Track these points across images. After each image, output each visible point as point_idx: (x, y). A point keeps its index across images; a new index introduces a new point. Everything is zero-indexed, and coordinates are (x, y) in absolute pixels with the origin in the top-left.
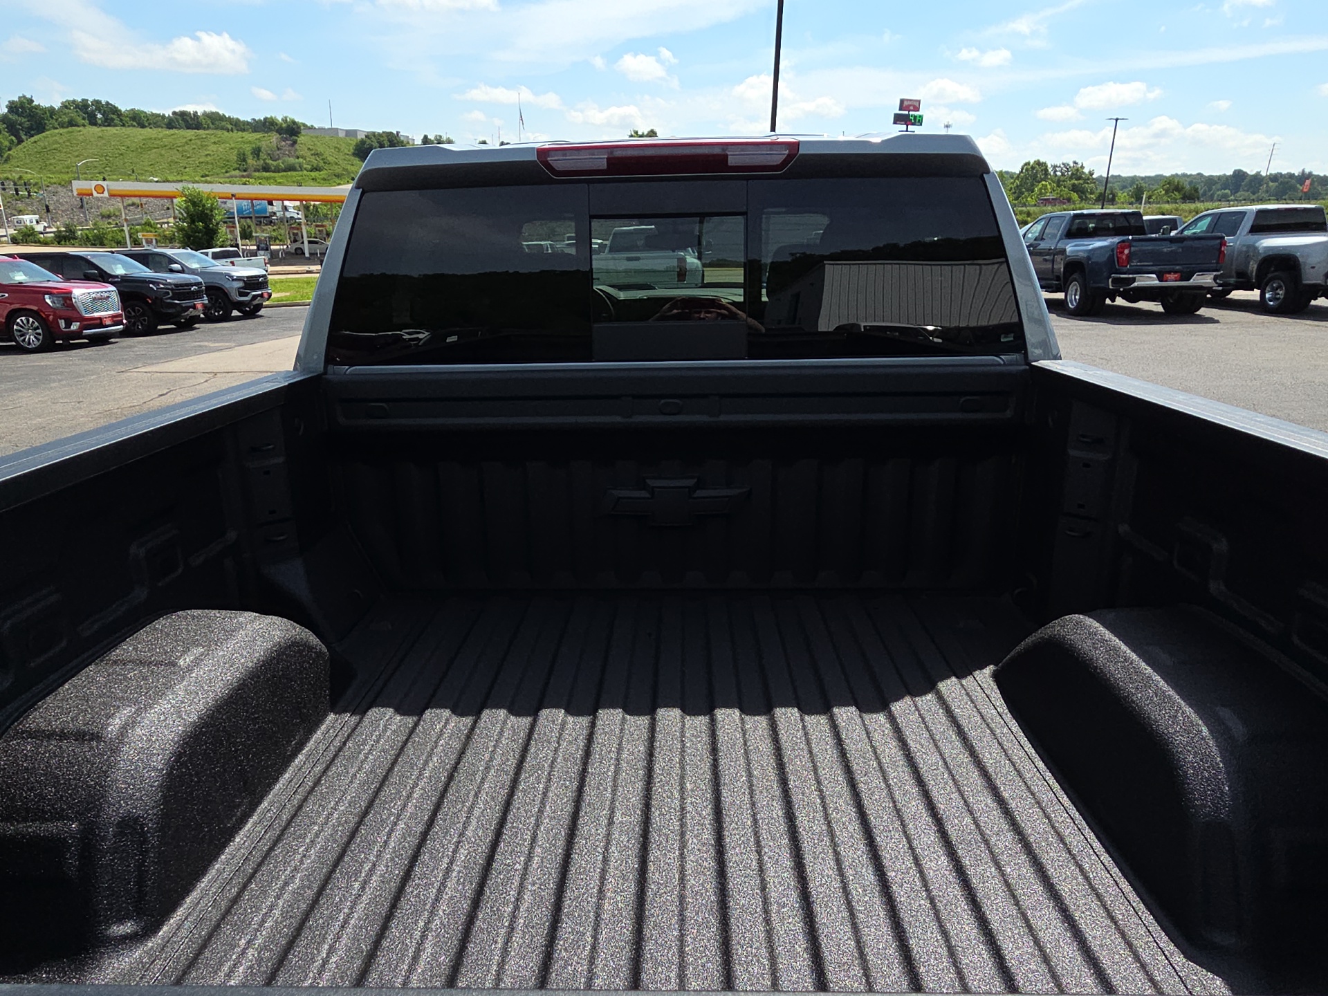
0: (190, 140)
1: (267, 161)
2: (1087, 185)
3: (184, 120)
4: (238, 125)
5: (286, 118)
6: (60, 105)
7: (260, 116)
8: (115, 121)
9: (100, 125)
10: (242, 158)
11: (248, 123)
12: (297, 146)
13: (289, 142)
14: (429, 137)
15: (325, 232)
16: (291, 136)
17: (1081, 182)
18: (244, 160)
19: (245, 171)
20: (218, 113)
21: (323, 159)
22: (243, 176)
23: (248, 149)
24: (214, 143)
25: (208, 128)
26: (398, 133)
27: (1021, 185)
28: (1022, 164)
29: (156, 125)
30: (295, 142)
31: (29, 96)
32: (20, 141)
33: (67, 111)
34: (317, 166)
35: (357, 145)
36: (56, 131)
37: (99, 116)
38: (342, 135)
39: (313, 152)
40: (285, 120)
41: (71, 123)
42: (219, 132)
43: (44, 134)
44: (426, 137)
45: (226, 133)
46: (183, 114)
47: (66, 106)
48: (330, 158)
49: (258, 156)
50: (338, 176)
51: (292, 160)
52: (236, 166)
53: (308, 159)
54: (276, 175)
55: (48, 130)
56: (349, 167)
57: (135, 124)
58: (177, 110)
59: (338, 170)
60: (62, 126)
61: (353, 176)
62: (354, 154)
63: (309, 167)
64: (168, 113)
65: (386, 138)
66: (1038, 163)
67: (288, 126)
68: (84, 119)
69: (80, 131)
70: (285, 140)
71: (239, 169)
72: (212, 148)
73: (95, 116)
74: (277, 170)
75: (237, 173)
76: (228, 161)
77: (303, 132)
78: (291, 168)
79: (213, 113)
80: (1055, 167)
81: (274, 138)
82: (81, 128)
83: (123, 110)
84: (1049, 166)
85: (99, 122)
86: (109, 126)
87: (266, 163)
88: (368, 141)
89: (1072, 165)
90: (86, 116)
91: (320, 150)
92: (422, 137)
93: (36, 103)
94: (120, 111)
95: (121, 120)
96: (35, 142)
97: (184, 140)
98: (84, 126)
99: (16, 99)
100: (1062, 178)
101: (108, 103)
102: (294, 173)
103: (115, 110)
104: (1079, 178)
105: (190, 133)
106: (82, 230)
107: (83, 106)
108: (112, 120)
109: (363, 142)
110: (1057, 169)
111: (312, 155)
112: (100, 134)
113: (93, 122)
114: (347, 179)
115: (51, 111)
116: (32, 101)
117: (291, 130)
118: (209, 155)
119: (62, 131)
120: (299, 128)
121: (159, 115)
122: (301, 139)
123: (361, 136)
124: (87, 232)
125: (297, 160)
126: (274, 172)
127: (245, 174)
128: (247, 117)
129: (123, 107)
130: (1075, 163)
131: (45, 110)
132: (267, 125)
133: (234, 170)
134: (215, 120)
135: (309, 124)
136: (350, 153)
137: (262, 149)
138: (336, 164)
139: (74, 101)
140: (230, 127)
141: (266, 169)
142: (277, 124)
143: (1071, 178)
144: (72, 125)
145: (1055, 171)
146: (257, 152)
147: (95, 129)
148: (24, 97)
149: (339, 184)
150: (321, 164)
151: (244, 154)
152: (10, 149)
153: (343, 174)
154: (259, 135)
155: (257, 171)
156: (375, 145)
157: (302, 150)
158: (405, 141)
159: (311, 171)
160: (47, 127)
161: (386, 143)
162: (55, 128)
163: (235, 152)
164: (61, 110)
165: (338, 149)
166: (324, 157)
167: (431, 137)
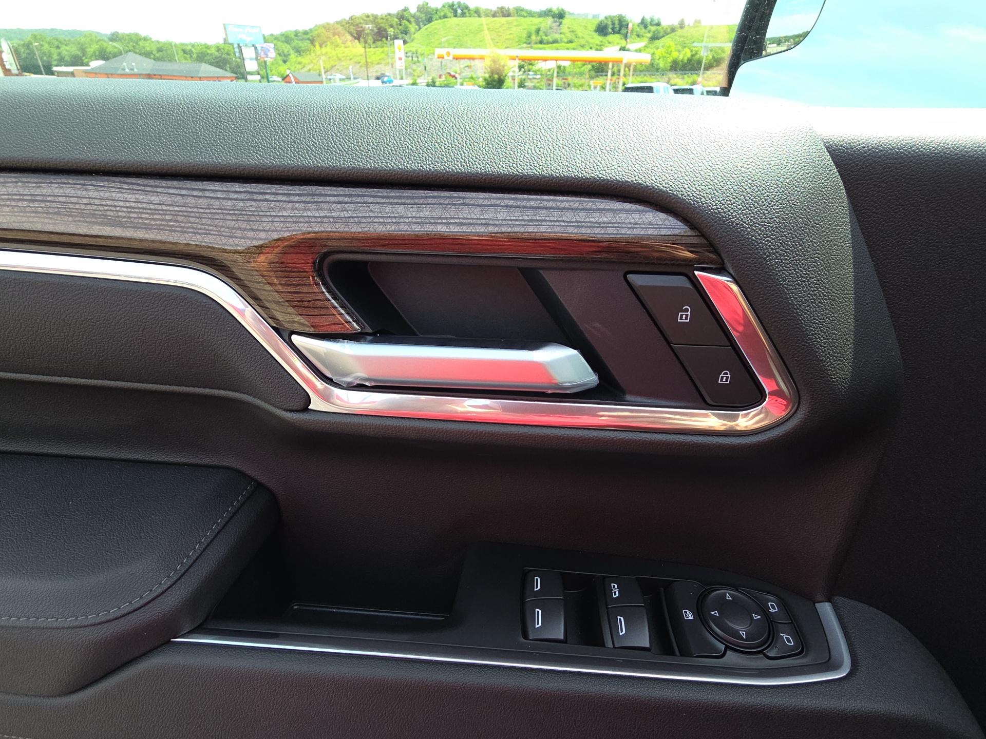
0: (503, 24)
1: (542, 37)
3: (502, 12)
4: (530, 14)
5: (559, 7)
6: (441, 6)
7: (544, 8)
8: (467, 14)
9: (458, 17)
10: (529, 35)
11: (537, 12)
12: (562, 26)
13: (558, 24)
14: (645, 17)
16: (559, 19)
18: (530, 37)
19: (529, 43)
20: (521, 7)
21: (575, 35)
22: (527, 47)
23: (534, 28)
24: (516, 26)
25: (514, 16)
26: (627, 16)
29: (487, 16)
30: (561, 23)
32: (420, 29)
33: (444, 9)
34: (571, 39)
35: (598, 24)
36: (437, 22)
37: (459, 11)
39: (570, 30)
40: (558, 9)
41: (445, 17)
42: (519, 18)
43: (431, 24)
44: (643, 17)
45: (523, 19)
46: (502, 8)
47: (444, 6)
48: (580, 35)
49: (538, 33)
50: (582, 45)
51: (557, 36)
52: (525, 40)
53: (567, 35)
54: (546, 45)
55: (433, 21)
56: (590, 40)
57: (476, 15)
58: (500, 5)
59: (583, 42)
60: (440, 18)
61: (591, 46)
62: (596, 31)
63: (566, 40)
64: (494, 8)
65: (617, 19)
67: (559, 13)
68: (451, 13)
69: (449, 21)
70: (555, 22)
71: (525, 43)
72: (515, 29)
73: (457, 11)
74: (548, 43)
75: (525, 45)
76: (521, 38)
77: (567, 16)
78: (555, 42)
79: (518, 6)
81: (550, 20)
82: (450, 19)
85: (458, 15)
86: (463, 17)
88: (606, 22)
90: (453, 11)
91: (575, 28)
92: (641, 18)
93: (429, 5)
94: (470, 7)
95: (469, 13)
96: (427, 29)
97: (499, 25)
98: (451, 17)
102: (556, 44)
103: (467, 8)
105: (504, 20)
107: (452, 6)
108: (465, 13)
109: (602, 22)
111: (569, 32)
112: (458, 22)
113: (455, 15)
114: (587, 47)
115: (437, 10)
117: (560, 15)
118: (511, 34)
119: (440, 21)
120: (565, 14)
121: (489, 9)
122: (565, 21)
123: (602, 18)
125: (560, 36)
126: (544, 44)
127: (529, 45)
129: (472, 5)
132: (547, 13)
134: (519, 11)
135: (571, 12)
136: (592, 30)
137: (541, 29)
138: (583, 38)
140: (525, 14)
141: (541, 42)
142: (553, 12)
144: (446, 17)
146: (538, 31)
147: (456, 19)
150: (574, 38)
151: (530, 32)
152: (415, 33)
153: (585, 45)
154: (541, 19)
155: (536, 43)
156: (610, 23)
157: (564, 28)
158: (629, 21)
159: (567, 43)
160: (433, 19)
161: (617, 22)
162: (437, 20)
163: (526, 32)
164: (441, 9)
165: (586, 27)
166: (576, 33)
167: (647, 17)
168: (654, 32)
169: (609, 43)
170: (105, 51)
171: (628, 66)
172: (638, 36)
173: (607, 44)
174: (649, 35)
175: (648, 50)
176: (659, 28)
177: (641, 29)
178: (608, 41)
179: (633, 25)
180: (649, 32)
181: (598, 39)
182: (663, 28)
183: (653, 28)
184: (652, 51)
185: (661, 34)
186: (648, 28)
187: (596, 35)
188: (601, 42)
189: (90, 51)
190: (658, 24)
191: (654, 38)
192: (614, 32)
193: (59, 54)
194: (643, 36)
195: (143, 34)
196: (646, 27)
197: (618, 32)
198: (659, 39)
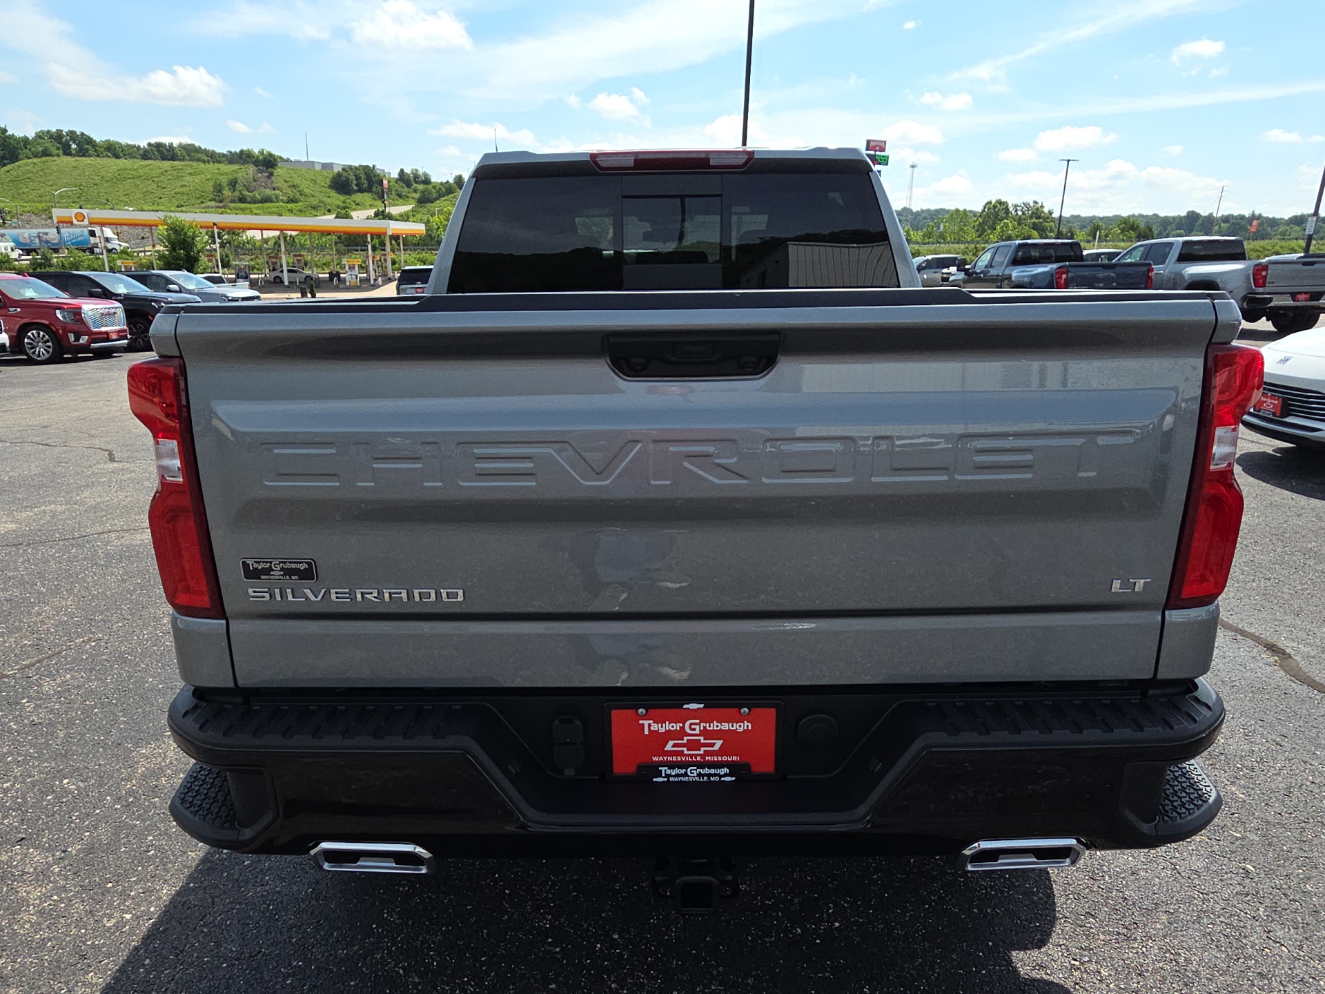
0: (166, 171)
1: (243, 192)
2: (1047, 224)
3: (158, 151)
4: (213, 157)
5: (263, 150)
6: (34, 135)
7: (236, 149)
8: (90, 152)
9: (74, 156)
10: (218, 189)
11: (224, 155)
12: (273, 178)
13: (266, 174)
14: (405, 171)
15: (303, 261)
16: (267, 168)
17: (1041, 220)
18: (220, 191)
19: (221, 202)
20: (193, 145)
21: (299, 191)
22: (218, 207)
23: (224, 180)
24: (190, 173)
25: (184, 160)
26: (374, 166)
27: (983, 222)
28: (984, 204)
29: (131, 156)
30: (271, 174)
33: (42, 141)
34: (294, 197)
35: (333, 178)
36: (30, 161)
37: (74, 146)
38: (318, 168)
39: (289, 184)
40: (262, 152)
41: (46, 153)
42: (195, 164)
43: (17, 163)
44: (402, 171)
45: (202, 165)
46: (159, 146)
47: (39, 136)
48: (307, 191)
49: (234, 187)
50: (314, 208)
51: (268, 192)
52: (211, 196)
53: (284, 191)
54: (252, 206)
55: (21, 159)
56: (325, 199)
57: (109, 154)
58: (153, 141)
59: (315, 203)
60: (36, 155)
61: (329, 207)
62: (330, 187)
63: (285, 199)
64: (143, 144)
65: (362, 171)
66: (1000, 202)
67: (265, 159)
68: (58, 149)
69: (54, 161)
70: (261, 172)
71: (214, 200)
72: (189, 178)
73: (69, 146)
74: (254, 201)
75: (213, 203)
76: (203, 192)
77: (279, 165)
78: (267, 200)
79: (188, 145)
80: (1016, 206)
81: (251, 169)
82: (56, 158)
83: (98, 140)
84: (1010, 205)
85: (74, 152)
86: (83, 156)
87: (242, 194)
88: (345, 174)
89: (1032, 204)
90: (60, 146)
91: (297, 181)
92: (399, 171)
93: (9, 133)
94: (95, 141)
95: (96, 151)
96: (8, 171)
97: (160, 171)
98: (59, 156)
100: (1023, 217)
101: (83, 134)
102: (269, 204)
103: (90, 141)
104: (1039, 218)
105: (166, 164)
106: (58, 258)
107: (57, 137)
108: (87, 150)
109: (339, 175)
110: (1018, 208)
111: (289, 187)
112: (74, 164)
113: (67, 152)
114: (323, 211)
115: (25, 140)
116: (6, 131)
117: (268, 163)
118: (185, 186)
119: (35, 160)
120: (275, 160)
121: (134, 146)
122: (277, 171)
123: (337, 169)
124: (63, 260)
125: (273, 192)
126: (250, 203)
127: (220, 205)
128: (222, 149)
129: (98, 138)
130: (1036, 202)
131: (18, 140)
132: (243, 157)
133: (211, 200)
134: (191, 153)
135: (285, 157)
136: (326, 185)
137: (239, 181)
138: (313, 196)
139: (48, 132)
140: (206, 158)
141: (242, 200)
142: (253, 157)
143: (1031, 217)
144: (47, 155)
145: (1016, 211)
146: (233, 184)
147: (69, 158)
149: (316, 216)
150: (298, 196)
151: (220, 185)
153: (319, 207)
154: (235, 167)
155: (233, 201)
156: (352, 177)
157: (278, 182)
158: (382, 175)
159: (288, 202)
160: (21, 157)
161: (363, 176)
162: (29, 158)
163: (211, 183)
164: (35, 139)
165: (315, 182)
166: (301, 189)
167: (408, 171)
168: (423, 192)
169: (357, 204)
171: (395, 238)
172: (400, 196)
173: (354, 206)
174: (417, 196)
175: (419, 216)
176: (430, 187)
177: (402, 187)
178: (354, 202)
179: (389, 182)
180: (415, 191)
181: (337, 199)
182: (434, 187)
183: (421, 187)
184: (425, 218)
185: (434, 195)
186: (413, 187)
187: (333, 193)
188: (344, 202)
190: (427, 181)
191: (424, 200)
192: (361, 191)
194: (408, 197)
196: (409, 185)
197: (369, 190)
198: (432, 202)
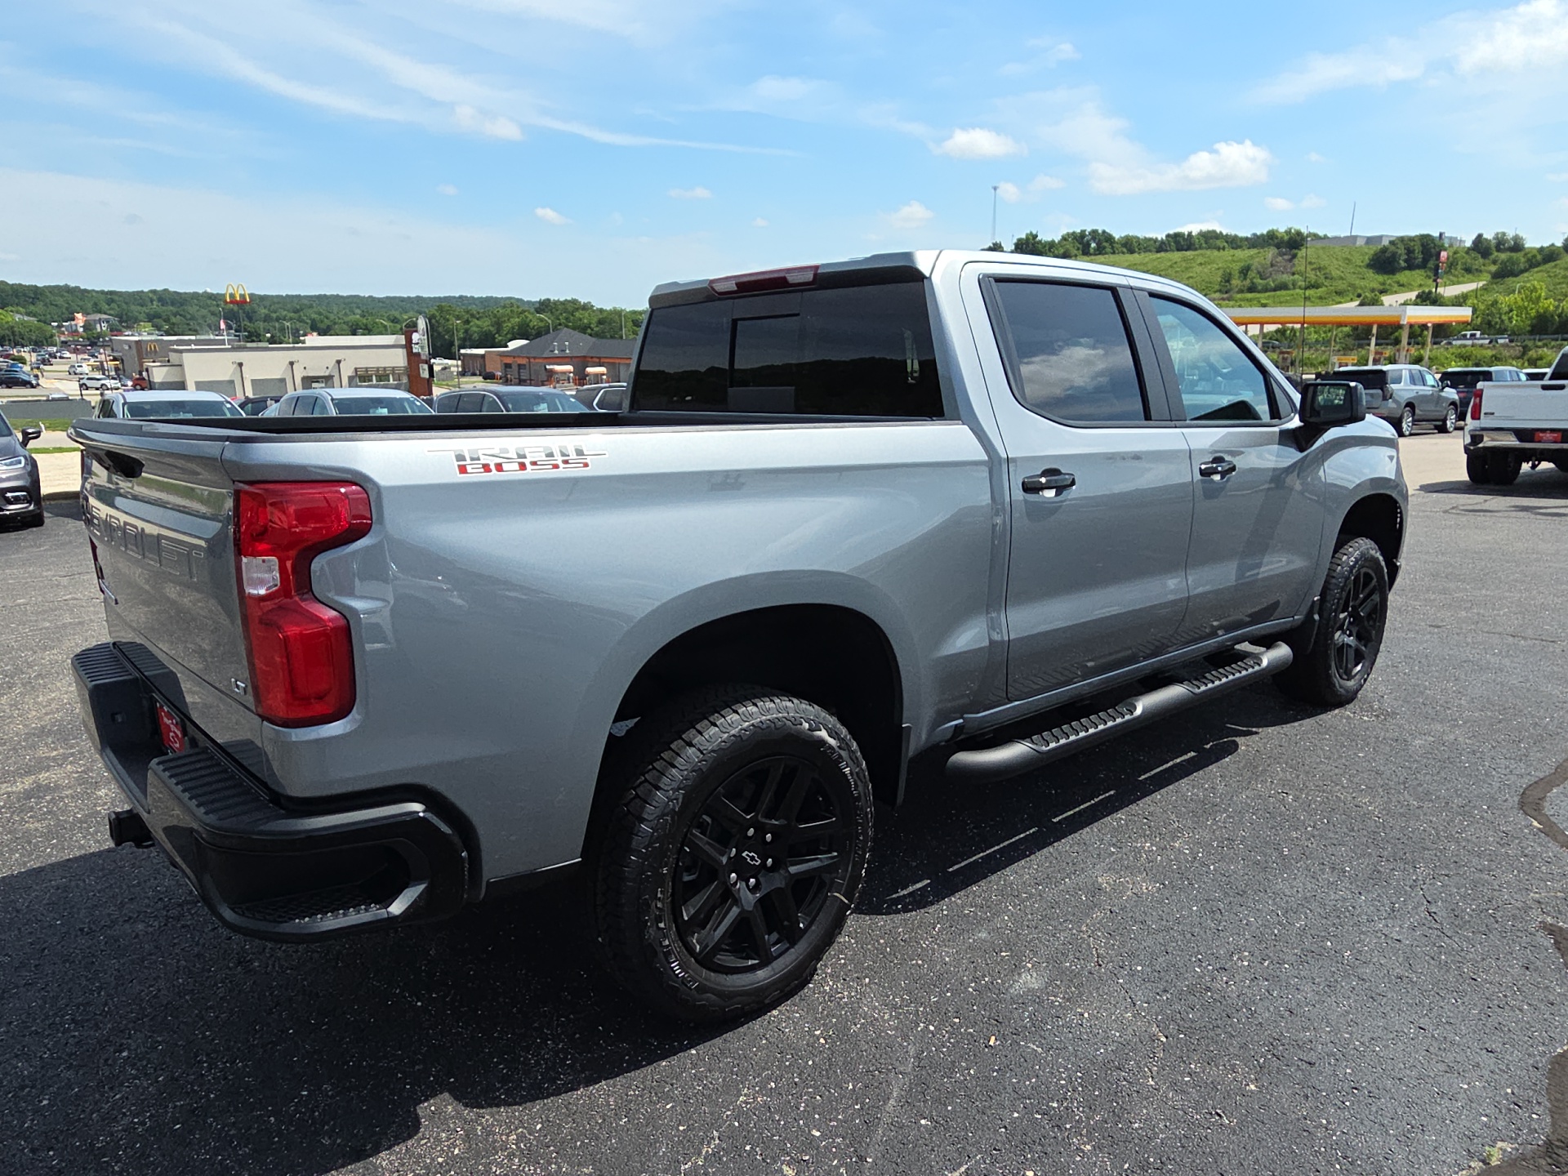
0: (1176, 263)
1: (1255, 280)
3: (1175, 242)
4: (1234, 242)
5: (1290, 229)
6: (1060, 238)
7: (1263, 230)
8: (1107, 249)
9: (1091, 255)
10: (1227, 279)
11: (1247, 239)
12: (1296, 261)
13: (1286, 257)
14: (1485, 236)
16: (1291, 249)
18: (1228, 281)
19: (1226, 293)
20: (1214, 232)
21: (1325, 274)
22: (1223, 299)
23: (1236, 267)
24: (1201, 264)
25: (1201, 248)
26: (1441, 234)
29: (1147, 250)
30: (1294, 256)
31: (1034, 233)
33: (1067, 241)
34: (1316, 282)
35: (1375, 255)
37: (1093, 245)
38: (1360, 243)
39: (1315, 266)
40: (1288, 232)
42: (1209, 252)
44: (1480, 236)
45: (1216, 253)
46: (1177, 236)
47: (1065, 237)
48: (1335, 273)
49: (1246, 274)
50: (1339, 293)
51: (1285, 278)
52: (1219, 288)
53: (1306, 275)
54: (1262, 295)
56: (1358, 281)
57: (1125, 250)
58: (1171, 232)
59: (1341, 285)
61: (1359, 291)
62: (1369, 266)
63: (1305, 284)
64: (1161, 236)
65: (1419, 243)
67: (1290, 239)
68: (1078, 249)
70: (1283, 254)
71: (1220, 291)
72: (1199, 269)
73: (1089, 245)
74: (1266, 290)
75: (1217, 295)
76: (1210, 283)
77: (1308, 243)
78: (1283, 287)
79: (1209, 232)
81: (1270, 253)
83: (1117, 237)
85: (1092, 251)
86: (1100, 255)
87: (1253, 283)
88: (1393, 248)
90: (1080, 246)
91: (1325, 262)
92: (1474, 237)
93: (1039, 238)
94: (1114, 238)
95: (1113, 248)
97: (1169, 263)
99: (1024, 236)
101: (1104, 232)
102: (1283, 292)
103: (1109, 238)
105: (1177, 256)
107: (1080, 237)
108: (1104, 248)
109: (1384, 250)
111: (1312, 270)
116: (1037, 236)
117: (1293, 243)
118: (1191, 277)
120: (1305, 239)
121: (1150, 239)
122: (1304, 252)
123: (1385, 242)
125: (1292, 277)
126: (1259, 292)
127: (1225, 296)
128: (1245, 232)
129: (1117, 234)
132: (1271, 239)
133: (1215, 292)
134: (1210, 239)
135: (1321, 234)
136: (1363, 264)
137: (1253, 267)
138: (1342, 278)
140: (1224, 244)
141: (1252, 289)
142: (1277, 238)
146: (1245, 271)
148: (1031, 233)
149: (1340, 303)
150: (1322, 280)
151: (1230, 274)
154: (1253, 252)
155: (1241, 291)
156: (1401, 251)
157: (1300, 264)
158: (1445, 243)
159: (1307, 289)
161: (1418, 249)
163: (1220, 272)
164: (1060, 242)
165: (1348, 261)
166: (1328, 271)
167: (1489, 235)
168: (1506, 263)
169: (1403, 285)
170: (528, 326)
172: (1468, 270)
173: (1396, 288)
174: (1493, 268)
176: (1517, 254)
177: (1474, 258)
178: (1398, 283)
179: (1455, 253)
180: (1494, 262)
181: (1374, 280)
182: (1527, 255)
183: (1505, 256)
184: (1495, 298)
185: (1522, 266)
186: (1493, 257)
187: (1370, 274)
188: (1384, 284)
189: (507, 326)
190: (1517, 247)
191: (1503, 274)
192: (1411, 266)
193: (466, 331)
194: (1481, 271)
195: (583, 300)
196: (1486, 254)
197: (1423, 266)
198: (1516, 276)
